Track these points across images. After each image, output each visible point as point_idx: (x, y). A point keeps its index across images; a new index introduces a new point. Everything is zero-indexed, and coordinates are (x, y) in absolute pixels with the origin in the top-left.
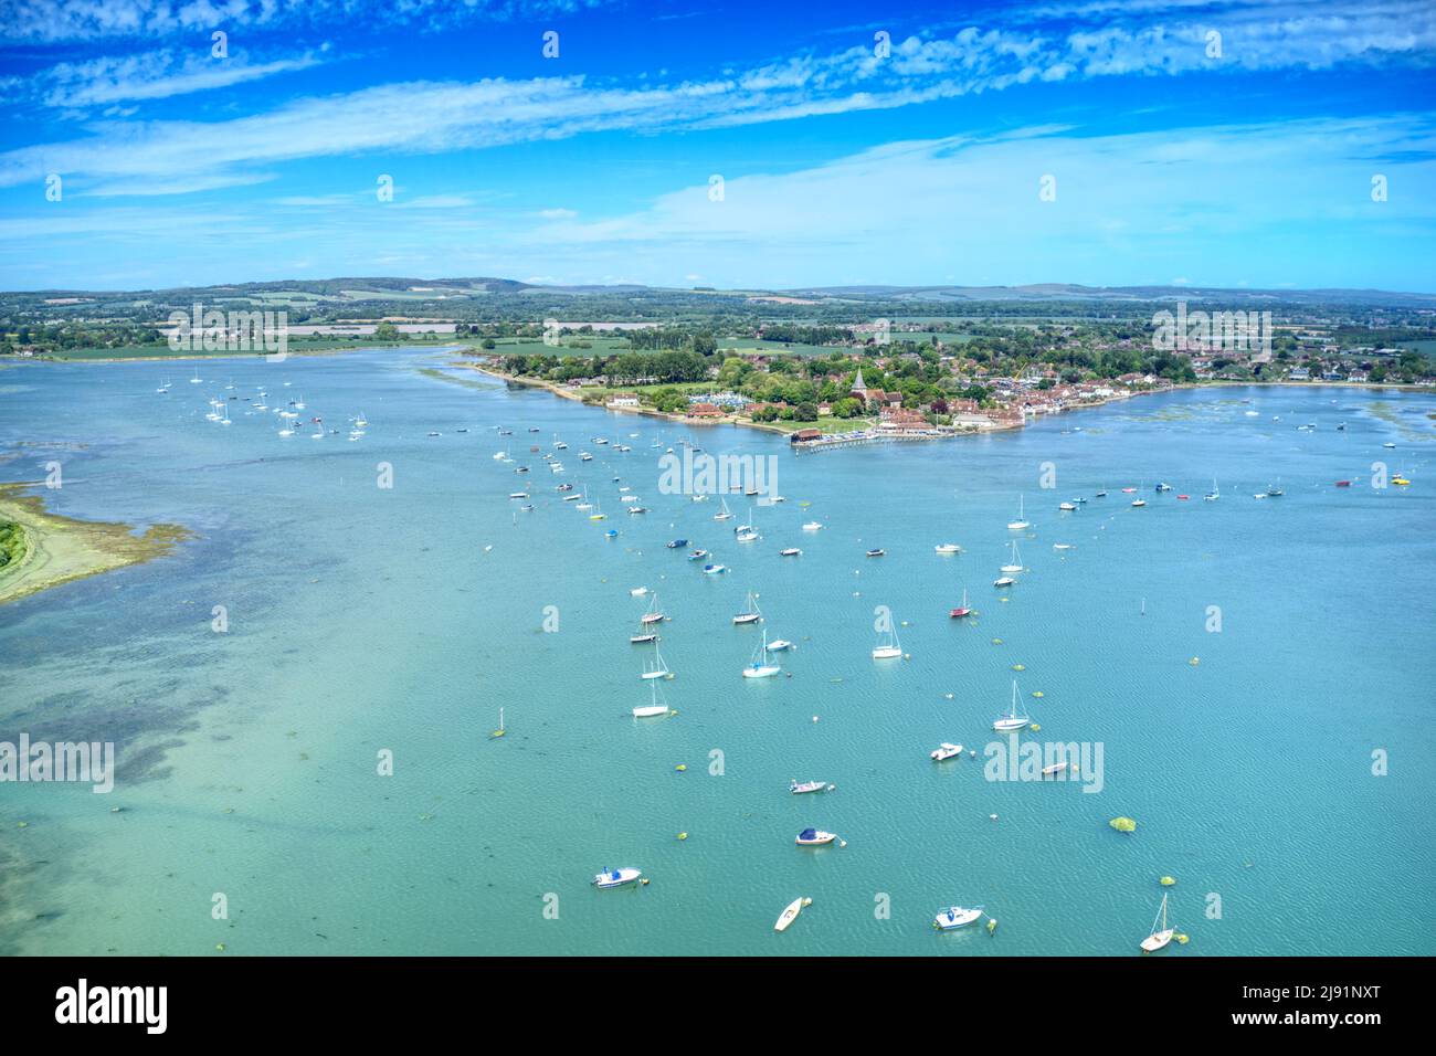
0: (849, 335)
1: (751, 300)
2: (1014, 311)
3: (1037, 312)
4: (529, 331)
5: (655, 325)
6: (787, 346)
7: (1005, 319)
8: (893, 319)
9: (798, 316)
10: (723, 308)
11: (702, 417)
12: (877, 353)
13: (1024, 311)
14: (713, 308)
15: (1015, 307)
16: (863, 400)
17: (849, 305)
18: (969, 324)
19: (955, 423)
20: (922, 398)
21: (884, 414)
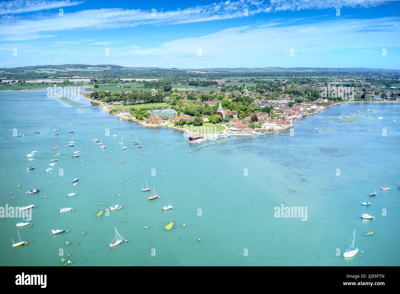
0: (216, 83)
1: (188, 72)
2: (265, 75)
3: (271, 75)
4: (114, 81)
5: (156, 80)
6: (196, 87)
7: (262, 77)
8: (229, 78)
9: (201, 77)
10: (179, 74)
11: (153, 123)
12: (225, 90)
13: (267, 75)
14: (176, 74)
15: (264, 74)
16: (222, 115)
17: (216, 74)
18: (253, 79)
19: (263, 127)
20: (246, 113)
21: (231, 122)
